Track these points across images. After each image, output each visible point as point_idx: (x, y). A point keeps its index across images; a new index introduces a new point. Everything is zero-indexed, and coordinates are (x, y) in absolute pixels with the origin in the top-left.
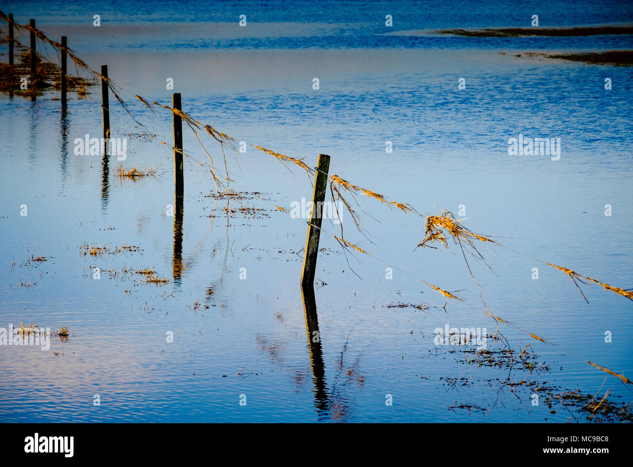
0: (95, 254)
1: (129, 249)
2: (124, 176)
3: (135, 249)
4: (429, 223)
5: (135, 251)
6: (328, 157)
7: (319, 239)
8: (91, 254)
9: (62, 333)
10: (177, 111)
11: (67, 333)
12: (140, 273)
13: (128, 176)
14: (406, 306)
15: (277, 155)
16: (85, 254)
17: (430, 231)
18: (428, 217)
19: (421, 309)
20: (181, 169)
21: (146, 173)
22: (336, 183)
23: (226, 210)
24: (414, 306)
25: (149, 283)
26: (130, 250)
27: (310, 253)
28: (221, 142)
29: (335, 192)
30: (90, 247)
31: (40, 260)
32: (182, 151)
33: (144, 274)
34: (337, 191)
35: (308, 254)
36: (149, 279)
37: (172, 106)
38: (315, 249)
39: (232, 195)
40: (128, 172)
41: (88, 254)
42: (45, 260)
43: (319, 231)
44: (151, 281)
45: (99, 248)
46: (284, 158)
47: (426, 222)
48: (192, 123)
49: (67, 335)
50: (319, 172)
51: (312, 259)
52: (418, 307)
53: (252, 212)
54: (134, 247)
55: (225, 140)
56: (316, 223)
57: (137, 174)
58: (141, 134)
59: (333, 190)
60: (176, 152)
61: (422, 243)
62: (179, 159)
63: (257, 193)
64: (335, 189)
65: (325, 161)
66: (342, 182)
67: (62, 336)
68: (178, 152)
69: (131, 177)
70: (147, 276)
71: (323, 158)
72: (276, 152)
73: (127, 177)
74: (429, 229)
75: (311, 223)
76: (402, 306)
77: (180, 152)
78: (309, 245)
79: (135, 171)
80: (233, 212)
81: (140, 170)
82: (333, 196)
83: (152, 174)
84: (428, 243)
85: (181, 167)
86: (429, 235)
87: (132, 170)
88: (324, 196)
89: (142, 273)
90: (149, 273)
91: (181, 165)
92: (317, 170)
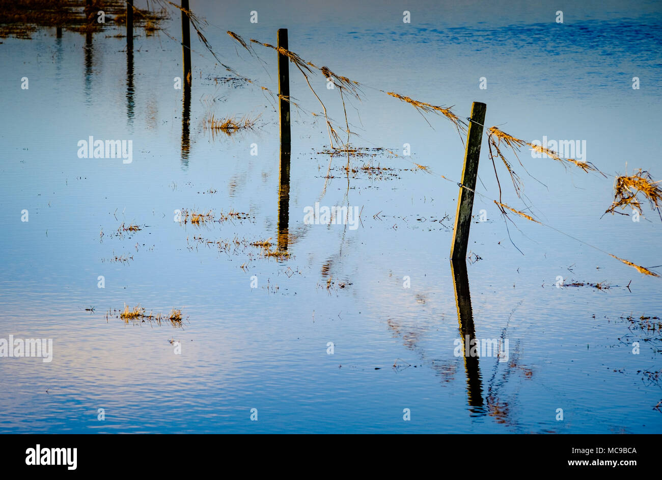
0: (198, 222)
1: (237, 216)
2: (216, 128)
3: (245, 216)
4: (619, 185)
5: (245, 218)
6: (484, 106)
7: (472, 204)
8: (193, 222)
9: (174, 317)
10: (283, 50)
11: (180, 317)
12: (255, 245)
13: (221, 128)
14: (582, 285)
15: (415, 103)
16: (186, 222)
17: (621, 195)
18: (617, 177)
19: (600, 288)
20: (288, 120)
21: (242, 125)
22: (495, 137)
23: (345, 169)
24: (591, 285)
25: (267, 257)
26: (239, 218)
27: (461, 221)
28: (341, 87)
29: (493, 148)
30: (190, 214)
31: (134, 229)
32: (289, 98)
33: (259, 246)
34: (495, 146)
35: (459, 222)
36: (267, 252)
37: (276, 44)
38: (468, 217)
39: (351, 152)
40: (221, 124)
41: (189, 222)
42: (139, 230)
43: (472, 194)
44: (270, 255)
45: (201, 215)
46: (425, 108)
47: (615, 184)
48: (301, 65)
49: (180, 320)
50: (473, 124)
51: (464, 227)
52: (597, 286)
53: (377, 172)
54: (243, 214)
55: (345, 85)
56: (469, 185)
57: (232, 126)
58: (228, 78)
59: (491, 145)
60: (281, 99)
61: (610, 208)
62: (285, 108)
63: (380, 149)
64: (493, 144)
65: (479, 110)
66: (502, 136)
67: (174, 321)
68: (284, 99)
69: (226, 130)
70: (263, 248)
71: (478, 107)
72: (415, 100)
73: (220, 130)
74: (619, 192)
75: (464, 185)
76: (577, 285)
77: (286, 99)
78: (460, 211)
79: (230, 122)
80: (355, 172)
81: (236, 121)
82: (491, 152)
83: (248, 126)
84: (618, 209)
85: (287, 117)
86: (619, 199)
87: (226, 121)
88: (479, 152)
89: (257, 245)
90: (266, 245)
91: (288, 115)
92: (470, 121)
